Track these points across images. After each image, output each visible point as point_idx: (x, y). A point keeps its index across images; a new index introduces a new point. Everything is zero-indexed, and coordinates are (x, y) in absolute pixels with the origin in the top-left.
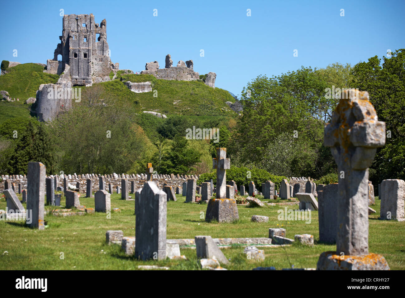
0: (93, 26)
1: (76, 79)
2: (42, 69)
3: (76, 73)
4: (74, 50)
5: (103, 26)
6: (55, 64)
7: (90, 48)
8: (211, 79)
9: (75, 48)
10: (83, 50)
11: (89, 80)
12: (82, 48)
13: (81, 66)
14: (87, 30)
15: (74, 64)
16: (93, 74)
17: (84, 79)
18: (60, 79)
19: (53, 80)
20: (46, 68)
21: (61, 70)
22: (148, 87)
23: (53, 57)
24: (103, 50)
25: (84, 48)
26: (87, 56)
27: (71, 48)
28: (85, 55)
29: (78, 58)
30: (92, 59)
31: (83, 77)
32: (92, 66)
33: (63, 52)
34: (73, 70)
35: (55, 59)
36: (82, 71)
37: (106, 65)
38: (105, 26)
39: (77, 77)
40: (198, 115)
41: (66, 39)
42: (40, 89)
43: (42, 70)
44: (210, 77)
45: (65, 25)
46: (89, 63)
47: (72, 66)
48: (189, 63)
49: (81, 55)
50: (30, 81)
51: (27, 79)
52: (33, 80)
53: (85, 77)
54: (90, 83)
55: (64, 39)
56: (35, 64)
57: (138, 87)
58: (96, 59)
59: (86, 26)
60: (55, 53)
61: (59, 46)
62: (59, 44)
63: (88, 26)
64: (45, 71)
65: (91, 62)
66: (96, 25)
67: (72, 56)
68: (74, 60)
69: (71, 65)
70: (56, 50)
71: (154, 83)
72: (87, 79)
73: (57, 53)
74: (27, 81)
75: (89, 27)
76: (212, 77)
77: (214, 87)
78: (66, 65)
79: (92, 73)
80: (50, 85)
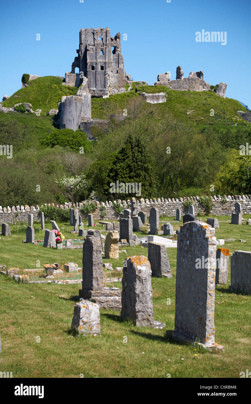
0: (109, 39)
1: (94, 91)
2: (61, 81)
3: (93, 85)
4: (91, 63)
5: (118, 40)
6: (73, 76)
7: (106, 61)
8: (222, 90)
9: (92, 61)
10: (100, 62)
11: (106, 92)
12: (99, 60)
13: (98, 78)
14: (103, 43)
15: (91, 77)
16: (110, 86)
17: (101, 91)
18: (79, 91)
19: (71, 92)
20: (64, 81)
21: (79, 82)
22: (162, 98)
23: (71, 70)
24: (118, 63)
25: (101, 61)
26: (104, 69)
27: (88, 61)
28: (102, 68)
29: (95, 70)
30: (109, 71)
31: (100, 89)
32: (108, 79)
33: (81, 65)
34: (90, 82)
35: (73, 71)
36: (99, 83)
37: (121, 77)
38: (119, 39)
39: (95, 89)
40: (212, 124)
41: (83, 52)
42: (63, 101)
43: (60, 82)
44: (221, 88)
45: (82, 39)
46: (105, 75)
47: (90, 79)
48: (199, 74)
49: (98, 67)
50: (50, 93)
51: (48, 92)
52: (53, 92)
53: (102, 89)
54: (107, 94)
55: (81, 53)
56: (53, 77)
57: (153, 98)
58: (112, 71)
59: (102, 39)
60: (72, 66)
61: (77, 59)
62: (76, 57)
63: (104, 39)
64: (63, 84)
65: (107, 74)
66: (111, 39)
67: (89, 69)
68: (91, 74)
69: (89, 77)
70: (73, 63)
71: (168, 94)
72: (104, 91)
73: (74, 66)
74: (47, 93)
75: (105, 40)
76: (223, 88)
77: (225, 97)
79: (108, 85)
80: (72, 97)
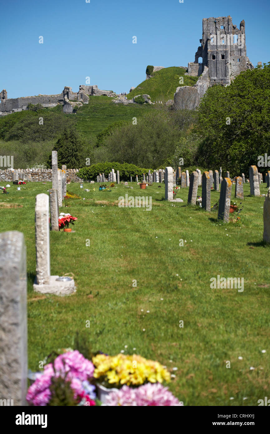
0: (231, 27)
1: (215, 80)
2: (184, 71)
3: (214, 74)
4: (212, 52)
5: (242, 27)
6: (195, 66)
7: (227, 50)
9: (213, 50)
10: (221, 51)
11: (227, 81)
12: (219, 49)
13: (219, 67)
14: (225, 32)
15: (212, 66)
16: (231, 74)
17: (222, 80)
18: (199, 80)
19: (193, 82)
20: (187, 71)
21: (201, 71)
23: (194, 60)
24: (241, 51)
25: (221, 49)
26: (225, 57)
27: (209, 50)
28: (223, 57)
29: (216, 59)
30: (230, 60)
31: (221, 78)
32: (229, 67)
33: (203, 54)
34: (211, 71)
35: (196, 61)
36: (220, 72)
37: (243, 65)
38: (243, 26)
39: (216, 78)
41: (205, 42)
42: (177, 91)
43: (183, 73)
45: (204, 29)
46: (226, 64)
47: (211, 68)
49: (218, 56)
50: (172, 84)
52: (175, 82)
53: (223, 78)
54: (228, 83)
55: (203, 42)
56: (177, 67)
58: (233, 60)
59: (224, 28)
60: (196, 56)
62: (199, 47)
63: (226, 27)
64: (186, 74)
65: (228, 63)
66: (233, 27)
67: (210, 58)
68: (212, 63)
69: (209, 67)
70: (196, 53)
72: (225, 80)
73: (197, 55)
74: (169, 84)
75: (227, 29)
78: (205, 67)
79: (230, 74)
80: (185, 87)
